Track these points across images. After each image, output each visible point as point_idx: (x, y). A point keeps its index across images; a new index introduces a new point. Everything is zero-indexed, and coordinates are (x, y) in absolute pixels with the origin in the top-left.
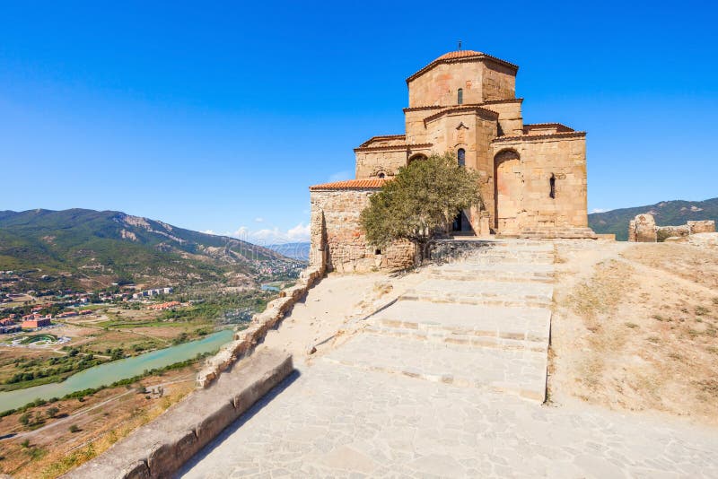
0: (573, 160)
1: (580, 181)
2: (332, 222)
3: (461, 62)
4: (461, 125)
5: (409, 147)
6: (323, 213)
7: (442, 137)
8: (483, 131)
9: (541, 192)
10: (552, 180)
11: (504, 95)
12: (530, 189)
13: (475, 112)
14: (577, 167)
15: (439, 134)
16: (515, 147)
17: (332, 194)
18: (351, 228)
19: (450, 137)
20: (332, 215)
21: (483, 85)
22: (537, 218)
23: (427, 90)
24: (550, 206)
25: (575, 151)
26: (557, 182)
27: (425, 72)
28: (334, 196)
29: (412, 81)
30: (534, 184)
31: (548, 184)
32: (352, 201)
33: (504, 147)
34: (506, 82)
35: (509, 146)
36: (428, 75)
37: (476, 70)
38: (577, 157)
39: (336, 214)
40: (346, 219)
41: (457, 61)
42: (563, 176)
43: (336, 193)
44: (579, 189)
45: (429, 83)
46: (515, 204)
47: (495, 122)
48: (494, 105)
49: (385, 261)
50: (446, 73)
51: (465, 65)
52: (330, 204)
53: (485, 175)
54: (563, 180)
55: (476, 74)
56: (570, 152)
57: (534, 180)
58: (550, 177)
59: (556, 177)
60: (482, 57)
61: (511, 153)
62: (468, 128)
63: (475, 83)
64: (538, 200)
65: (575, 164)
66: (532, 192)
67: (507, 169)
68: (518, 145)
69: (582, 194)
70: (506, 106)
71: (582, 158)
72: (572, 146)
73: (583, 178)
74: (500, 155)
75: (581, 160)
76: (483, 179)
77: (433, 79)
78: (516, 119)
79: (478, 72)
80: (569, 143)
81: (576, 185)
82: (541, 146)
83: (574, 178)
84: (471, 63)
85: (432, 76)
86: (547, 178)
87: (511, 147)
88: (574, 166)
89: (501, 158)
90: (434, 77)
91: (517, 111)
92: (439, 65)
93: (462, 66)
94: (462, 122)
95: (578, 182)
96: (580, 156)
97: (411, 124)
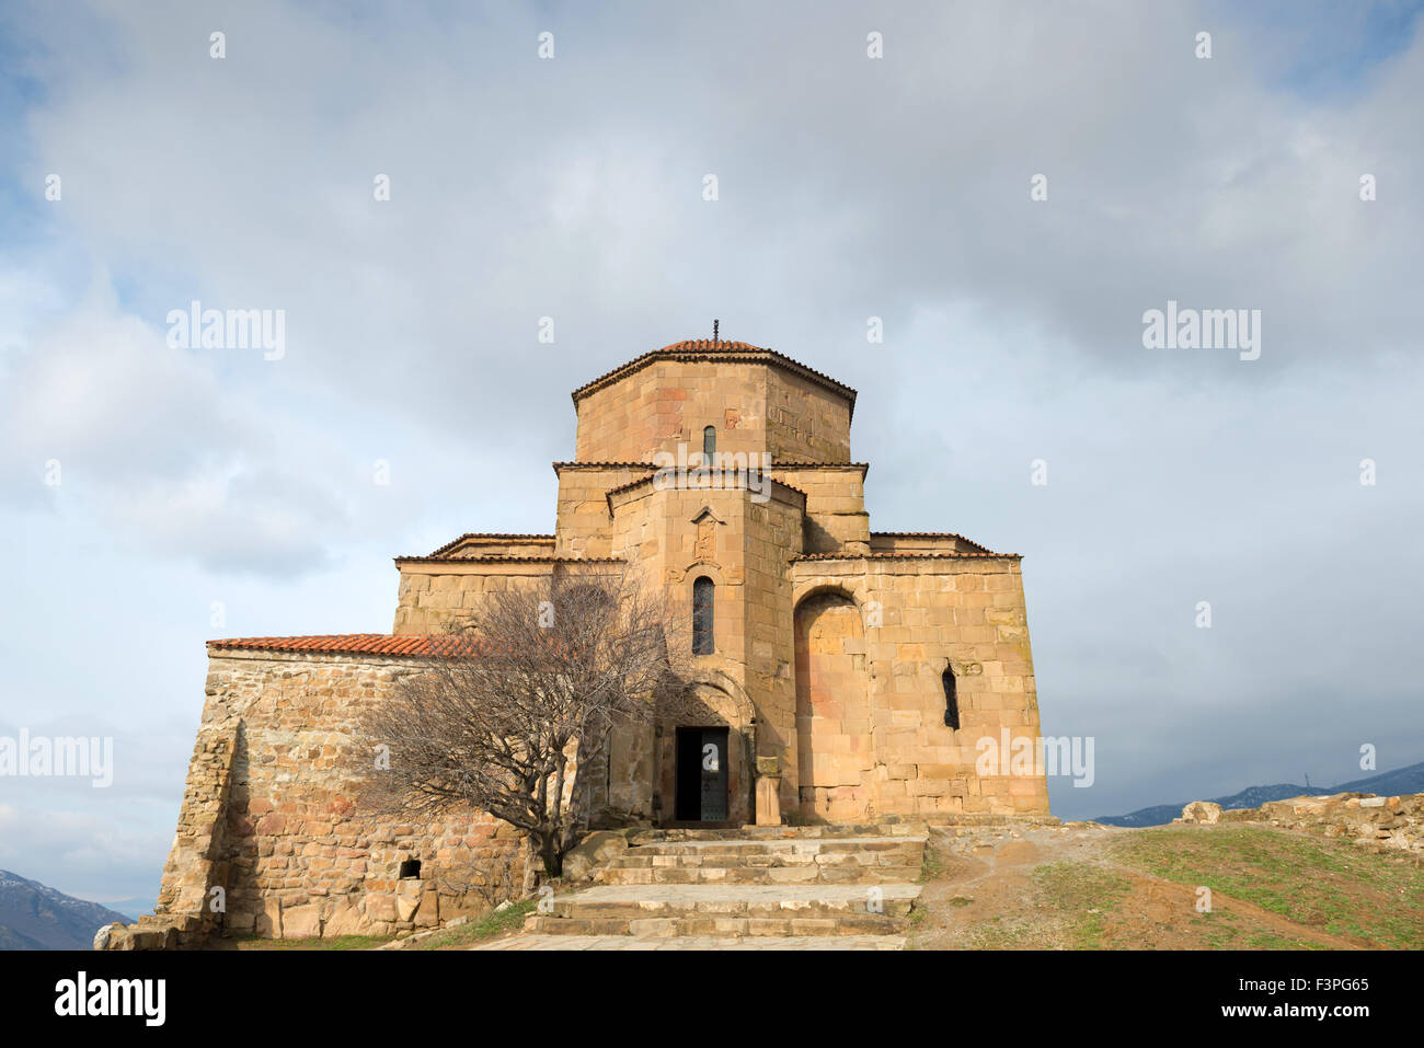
0: (995, 625)
1: (1019, 681)
2: (267, 760)
3: (714, 362)
4: (706, 514)
5: (559, 563)
6: (240, 730)
7: (653, 544)
8: (764, 535)
9: (922, 709)
10: (948, 678)
11: (823, 455)
12: (890, 698)
14: (1006, 644)
15: (645, 535)
16: (848, 583)
17: (280, 669)
18: (330, 787)
19: (673, 545)
20: (270, 737)
21: (769, 423)
22: (912, 786)
23: (623, 424)
24: (945, 750)
25: (998, 600)
26: (961, 684)
27: (620, 377)
28: (287, 676)
29: (587, 396)
30: (903, 686)
31: (936, 688)
32: (344, 694)
33: (820, 582)
34: (826, 423)
35: (834, 581)
37: (751, 387)
38: (1005, 617)
39: (285, 736)
40: (314, 754)
41: (703, 359)
42: (976, 668)
43: (293, 669)
44: (1019, 703)
45: (629, 406)
46: (855, 743)
47: (796, 513)
48: (797, 475)
49: (430, 904)
50: (673, 384)
51: (724, 370)
52: (269, 703)
53: (770, 655)
54: (976, 678)
55: (750, 394)
56: (988, 603)
57: (901, 674)
58: (942, 667)
59: (957, 671)
60: (763, 356)
61: (839, 600)
62: (722, 523)
63: (747, 415)
64: (915, 731)
65: (1002, 636)
66: (897, 708)
67: (829, 642)
68: (856, 579)
69: (1026, 718)
70: (827, 481)
71: (1017, 622)
72: (990, 588)
73: (1025, 674)
74: (812, 604)
75: (1014, 625)
76: (765, 667)
77: (642, 398)
78: (851, 514)
79: (755, 391)
80: (982, 579)
81: (1010, 694)
82: (913, 584)
83: (1002, 674)
84: (740, 367)
85: (637, 389)
86: (935, 671)
87: (838, 583)
88: (999, 643)
89: (813, 611)
90: (642, 393)
91: (854, 495)
92: (658, 364)
93: (716, 372)
94: (707, 508)
95: (1014, 686)
96: (1011, 615)
97: (574, 504)
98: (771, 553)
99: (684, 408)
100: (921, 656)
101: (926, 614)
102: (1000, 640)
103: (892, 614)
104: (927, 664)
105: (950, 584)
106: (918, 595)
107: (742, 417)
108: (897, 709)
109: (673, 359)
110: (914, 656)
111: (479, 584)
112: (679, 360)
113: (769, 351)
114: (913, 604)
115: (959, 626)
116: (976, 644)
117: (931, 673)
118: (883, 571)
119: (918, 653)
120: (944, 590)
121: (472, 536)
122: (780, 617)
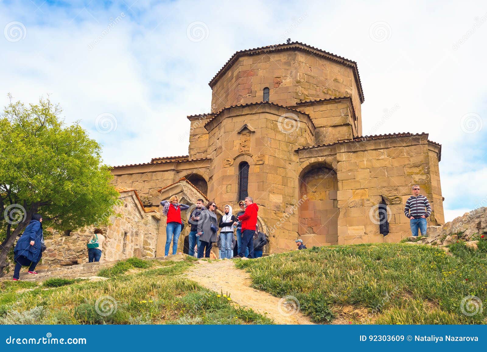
0: (410, 175)
4: (245, 128)
8: (279, 137)
16: (328, 160)
25: (412, 161)
30: (355, 213)
35: (320, 159)
36: (230, 73)
37: (288, 64)
38: (417, 170)
42: (397, 200)
45: (230, 84)
53: (281, 201)
55: (287, 68)
56: (406, 163)
57: (354, 207)
61: (327, 171)
65: (414, 181)
67: (321, 194)
68: (333, 157)
70: (328, 109)
71: (423, 172)
72: (408, 154)
74: (312, 174)
75: (422, 174)
76: (277, 208)
77: (234, 78)
78: (341, 126)
79: (290, 65)
80: (403, 149)
82: (363, 156)
84: (282, 54)
86: (374, 203)
87: (324, 160)
89: (313, 177)
90: (234, 76)
91: (343, 115)
94: (246, 125)
96: (420, 168)
97: (197, 137)
98: (283, 146)
99: (253, 80)
100: (365, 196)
101: (369, 172)
103: (350, 174)
104: (369, 200)
105: (384, 154)
106: (365, 162)
107: (283, 81)
108: (351, 225)
110: (362, 196)
114: (362, 167)
115: (388, 177)
116: (399, 186)
117: (371, 204)
118: (346, 150)
119: (364, 194)
120: (380, 158)
122: (289, 181)
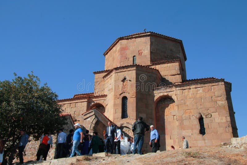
0: (216, 101)
1: (224, 118)
3: (136, 38)
4: (125, 79)
9: (192, 129)
10: (201, 120)
12: (182, 127)
13: (135, 68)
16: (170, 94)
21: (151, 52)
23: (114, 59)
24: (200, 142)
25: (216, 94)
26: (205, 121)
30: (186, 123)
31: (197, 122)
33: (161, 94)
35: (166, 94)
36: (114, 48)
37: (145, 43)
38: (219, 98)
41: (132, 38)
42: (210, 115)
44: (225, 125)
46: (174, 142)
50: (124, 46)
51: (138, 40)
53: (145, 117)
54: (210, 118)
55: (146, 45)
56: (213, 95)
57: (185, 119)
58: (198, 116)
59: (204, 117)
60: (148, 34)
61: (169, 100)
62: (130, 80)
63: (145, 51)
64: (190, 136)
65: (218, 105)
66: (184, 130)
67: (166, 112)
68: (172, 92)
69: (227, 130)
70: (168, 66)
71: (223, 99)
72: (213, 90)
73: (226, 116)
75: (222, 101)
78: (176, 75)
80: (211, 87)
81: (222, 123)
82: (189, 92)
83: (219, 116)
84: (142, 38)
85: (116, 49)
86: (196, 117)
87: (167, 94)
88: (217, 107)
89: (162, 104)
90: (117, 50)
91: (176, 69)
92: (120, 41)
93: (136, 40)
94: (125, 77)
95: (222, 120)
96: (221, 97)
100: (191, 113)
101: (193, 100)
102: (218, 106)
103: (182, 101)
104: (194, 115)
105: (201, 90)
106: (190, 95)
107: (143, 52)
109: (124, 39)
110: (189, 113)
111: (69, 106)
112: (126, 39)
113: (150, 32)
114: (189, 98)
115: (204, 103)
116: (209, 108)
117: (195, 118)
118: (179, 89)
119: (191, 112)
120: (199, 92)
121: (77, 95)
122: (149, 106)
